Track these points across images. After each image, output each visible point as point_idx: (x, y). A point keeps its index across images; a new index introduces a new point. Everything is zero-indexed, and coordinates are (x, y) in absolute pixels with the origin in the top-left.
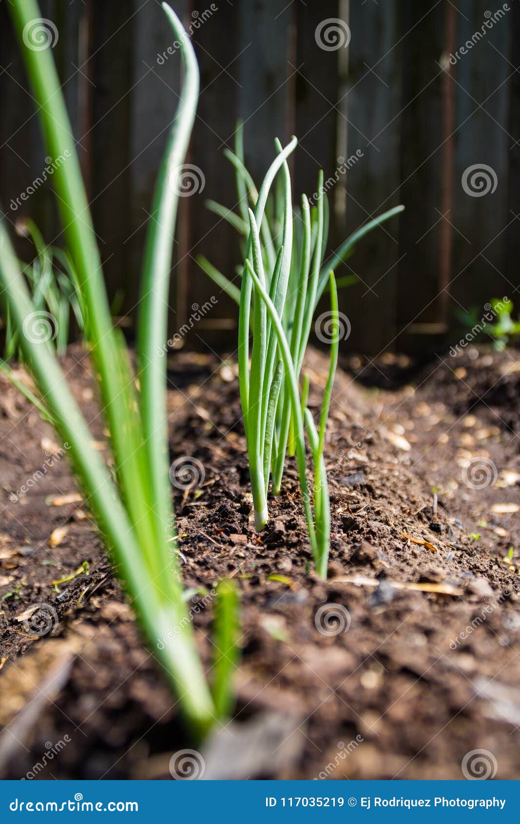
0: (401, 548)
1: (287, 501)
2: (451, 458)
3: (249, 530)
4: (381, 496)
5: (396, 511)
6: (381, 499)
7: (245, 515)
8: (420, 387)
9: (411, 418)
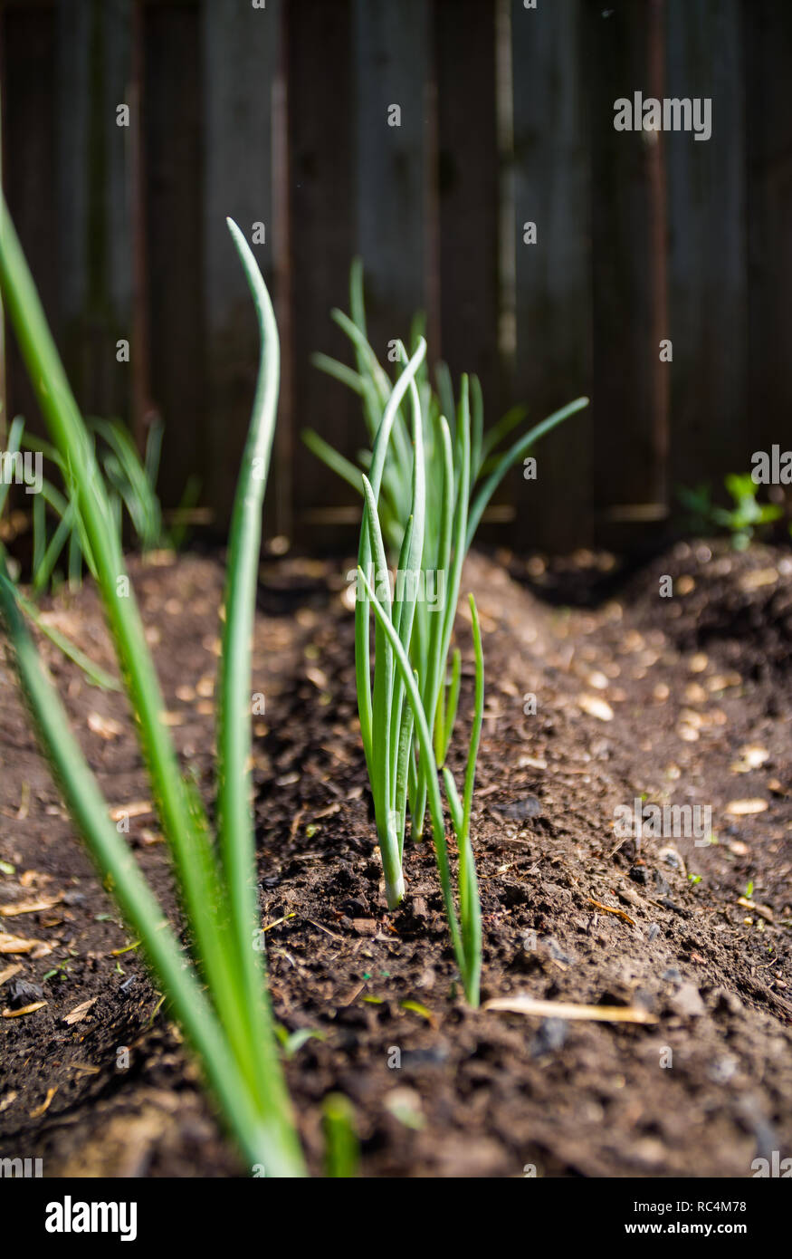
0: (585, 928)
1: (431, 856)
2: (671, 728)
3: (379, 905)
4: (563, 832)
5: (582, 854)
6: (562, 836)
7: (373, 881)
8: (630, 603)
9: (616, 657)
